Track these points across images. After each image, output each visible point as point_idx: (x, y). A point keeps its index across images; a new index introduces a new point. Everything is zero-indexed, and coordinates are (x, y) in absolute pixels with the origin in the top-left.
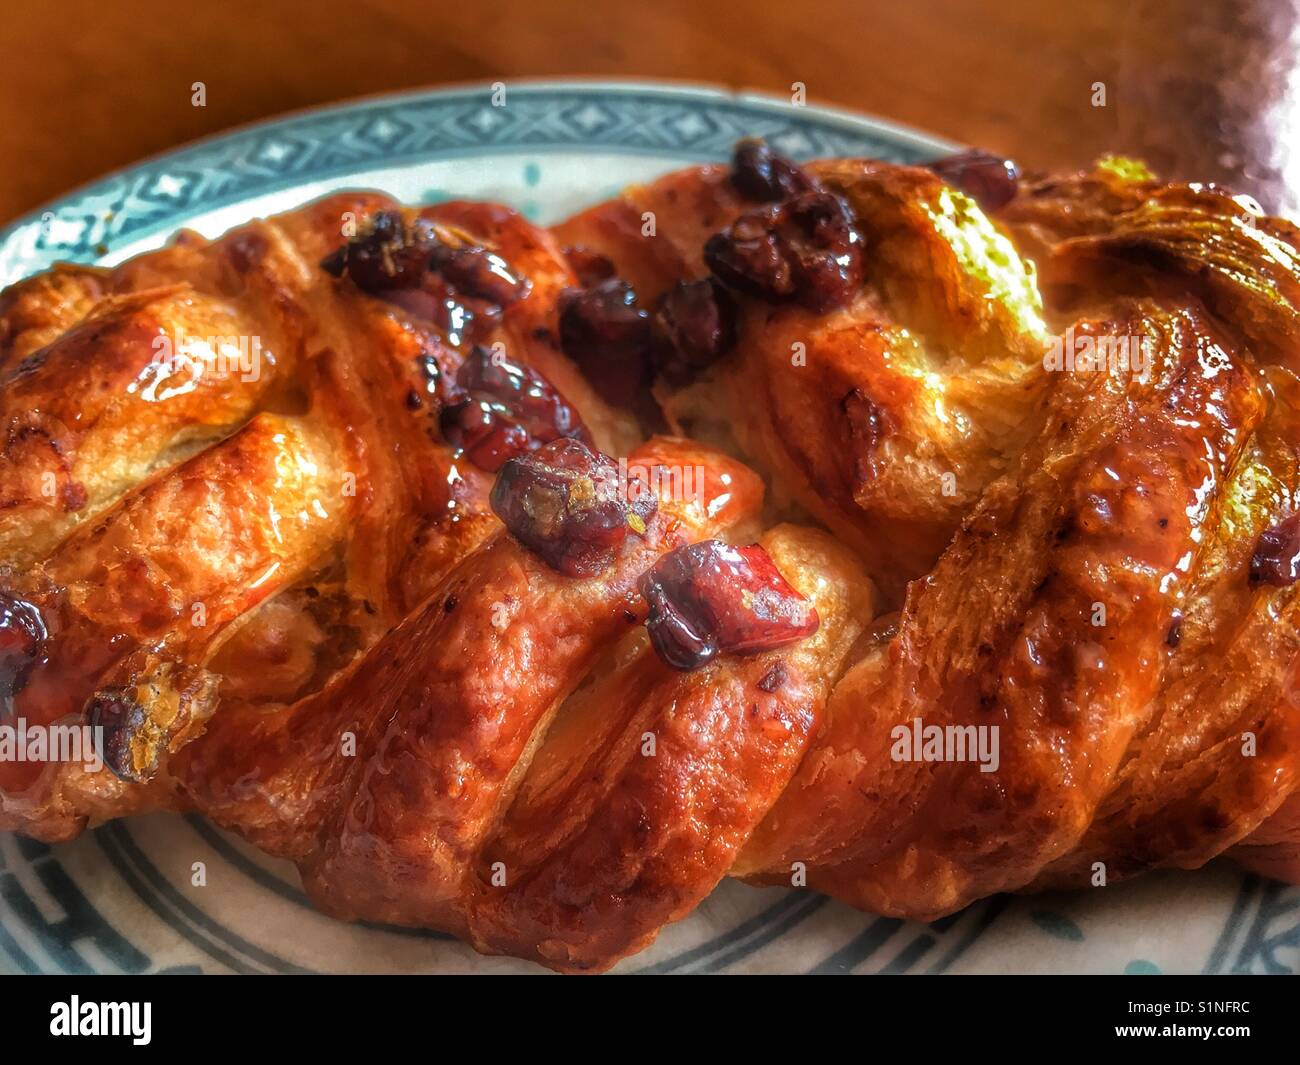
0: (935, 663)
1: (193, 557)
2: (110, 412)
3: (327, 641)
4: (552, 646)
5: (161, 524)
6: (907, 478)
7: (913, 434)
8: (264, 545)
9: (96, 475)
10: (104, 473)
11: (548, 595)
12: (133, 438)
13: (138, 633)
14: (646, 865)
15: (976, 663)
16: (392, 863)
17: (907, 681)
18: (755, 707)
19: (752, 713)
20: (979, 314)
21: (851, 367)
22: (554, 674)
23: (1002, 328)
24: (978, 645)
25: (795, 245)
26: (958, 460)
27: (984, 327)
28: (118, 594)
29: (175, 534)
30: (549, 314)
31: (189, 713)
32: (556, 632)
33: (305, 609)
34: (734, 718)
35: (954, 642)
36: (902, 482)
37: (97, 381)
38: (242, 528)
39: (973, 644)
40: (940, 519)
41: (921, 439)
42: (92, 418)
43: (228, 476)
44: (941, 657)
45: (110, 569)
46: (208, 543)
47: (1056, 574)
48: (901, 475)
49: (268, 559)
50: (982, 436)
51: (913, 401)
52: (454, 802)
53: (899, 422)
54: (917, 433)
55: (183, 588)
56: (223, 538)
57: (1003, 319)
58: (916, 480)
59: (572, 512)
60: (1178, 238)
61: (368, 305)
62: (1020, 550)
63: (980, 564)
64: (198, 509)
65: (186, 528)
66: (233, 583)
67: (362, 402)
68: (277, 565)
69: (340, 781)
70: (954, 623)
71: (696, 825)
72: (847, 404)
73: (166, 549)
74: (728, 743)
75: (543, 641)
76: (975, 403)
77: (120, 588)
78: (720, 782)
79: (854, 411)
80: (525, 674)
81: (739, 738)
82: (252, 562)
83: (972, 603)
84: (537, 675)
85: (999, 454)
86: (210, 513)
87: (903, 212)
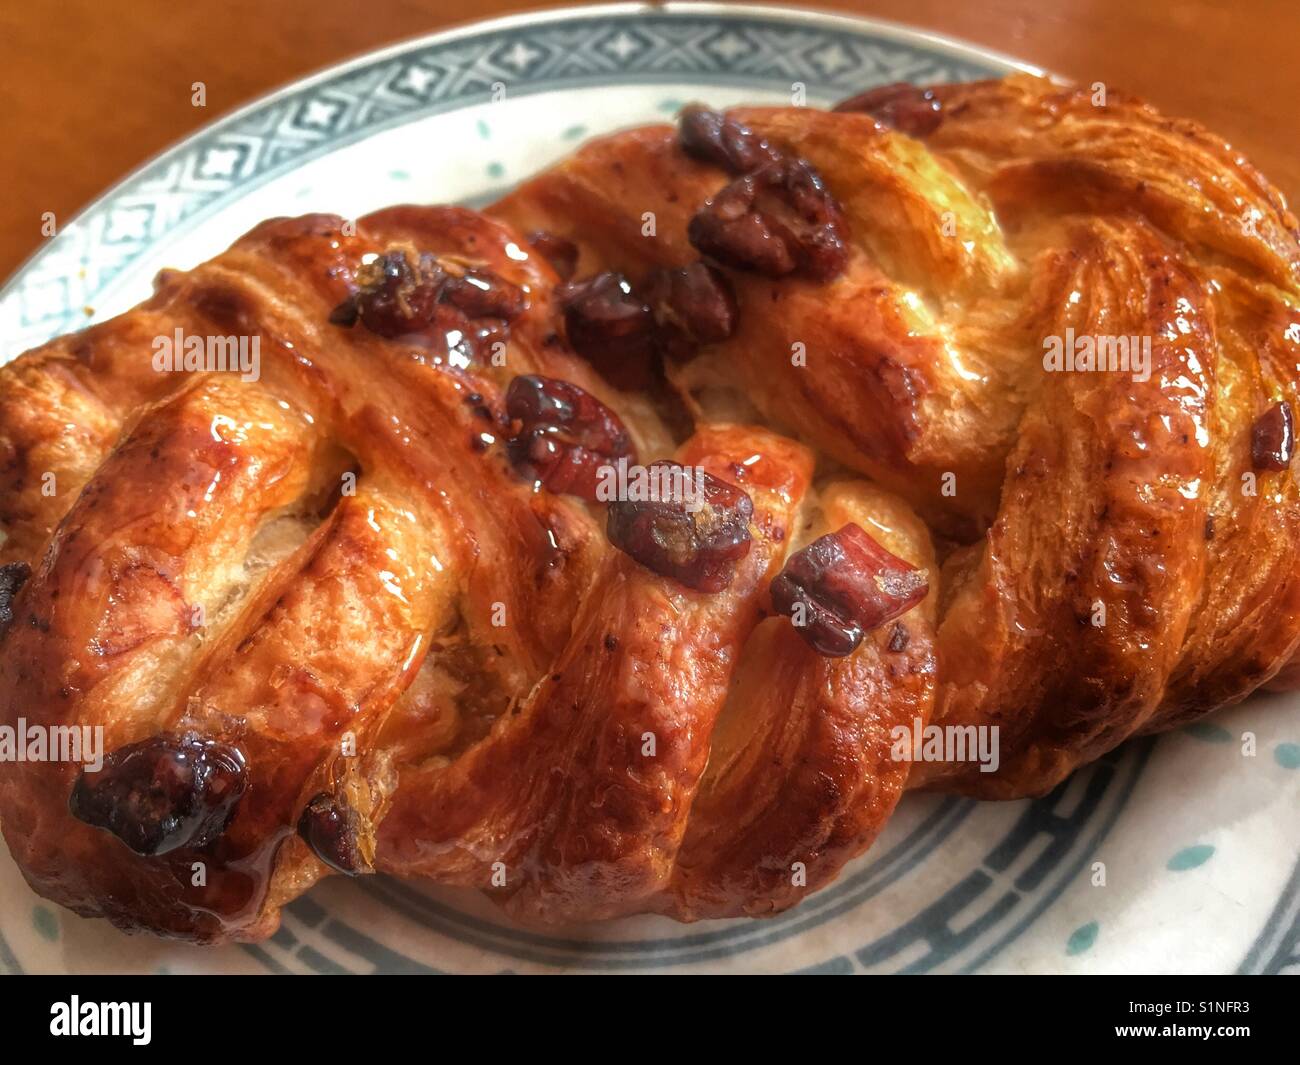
0: (1029, 597)
1: (350, 654)
2: (202, 527)
3: (466, 690)
4: (713, 659)
5: (308, 630)
6: (948, 430)
7: (944, 389)
8: (404, 623)
9: (203, 591)
10: (210, 587)
11: (695, 614)
12: (226, 545)
13: (326, 740)
14: (838, 822)
15: (1064, 589)
16: (616, 877)
17: (1008, 616)
18: (892, 668)
19: (891, 673)
20: (963, 260)
21: (874, 334)
22: (721, 683)
23: (983, 269)
24: (1063, 574)
25: (783, 220)
26: (985, 402)
27: (969, 271)
28: (295, 710)
29: (327, 637)
30: (553, 320)
31: (379, 793)
32: (712, 646)
33: (436, 665)
34: (878, 682)
35: (1038, 574)
36: (946, 435)
37: (183, 501)
38: (383, 614)
39: (1057, 574)
40: (981, 459)
41: (952, 393)
42: (188, 538)
43: (354, 568)
44: (1031, 589)
45: (276, 687)
46: (358, 637)
47: (1114, 502)
48: (941, 429)
49: (412, 634)
50: (997, 376)
51: (938, 359)
52: (666, 816)
53: (931, 380)
54: (947, 387)
55: (351, 686)
56: (369, 629)
57: (983, 260)
58: (956, 429)
59: (702, 538)
60: (1108, 155)
61: (390, 350)
62: (1074, 484)
63: (1043, 501)
64: (341, 608)
65: (336, 629)
66: (391, 668)
67: (427, 456)
68: (420, 637)
69: (543, 818)
70: (1034, 558)
71: (869, 777)
72: (880, 372)
73: (322, 653)
74: (880, 704)
75: (703, 656)
76: (983, 346)
77: (295, 703)
78: (881, 738)
79: (889, 377)
80: (698, 690)
81: (886, 697)
82: (399, 643)
83: (1046, 538)
84: (708, 688)
85: (1012, 389)
86: (352, 608)
87: (866, 167)
